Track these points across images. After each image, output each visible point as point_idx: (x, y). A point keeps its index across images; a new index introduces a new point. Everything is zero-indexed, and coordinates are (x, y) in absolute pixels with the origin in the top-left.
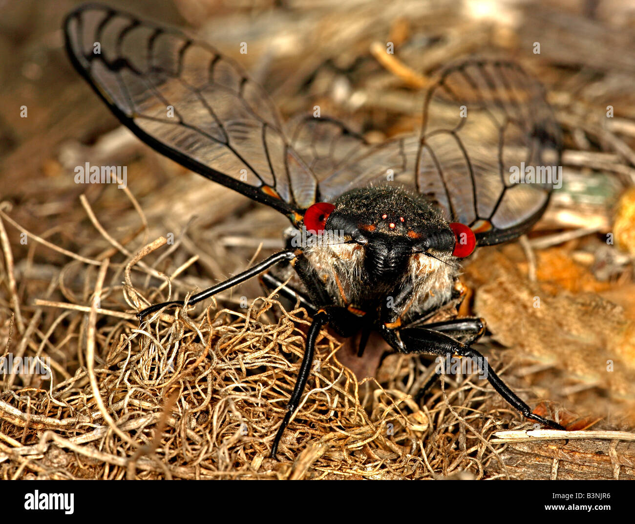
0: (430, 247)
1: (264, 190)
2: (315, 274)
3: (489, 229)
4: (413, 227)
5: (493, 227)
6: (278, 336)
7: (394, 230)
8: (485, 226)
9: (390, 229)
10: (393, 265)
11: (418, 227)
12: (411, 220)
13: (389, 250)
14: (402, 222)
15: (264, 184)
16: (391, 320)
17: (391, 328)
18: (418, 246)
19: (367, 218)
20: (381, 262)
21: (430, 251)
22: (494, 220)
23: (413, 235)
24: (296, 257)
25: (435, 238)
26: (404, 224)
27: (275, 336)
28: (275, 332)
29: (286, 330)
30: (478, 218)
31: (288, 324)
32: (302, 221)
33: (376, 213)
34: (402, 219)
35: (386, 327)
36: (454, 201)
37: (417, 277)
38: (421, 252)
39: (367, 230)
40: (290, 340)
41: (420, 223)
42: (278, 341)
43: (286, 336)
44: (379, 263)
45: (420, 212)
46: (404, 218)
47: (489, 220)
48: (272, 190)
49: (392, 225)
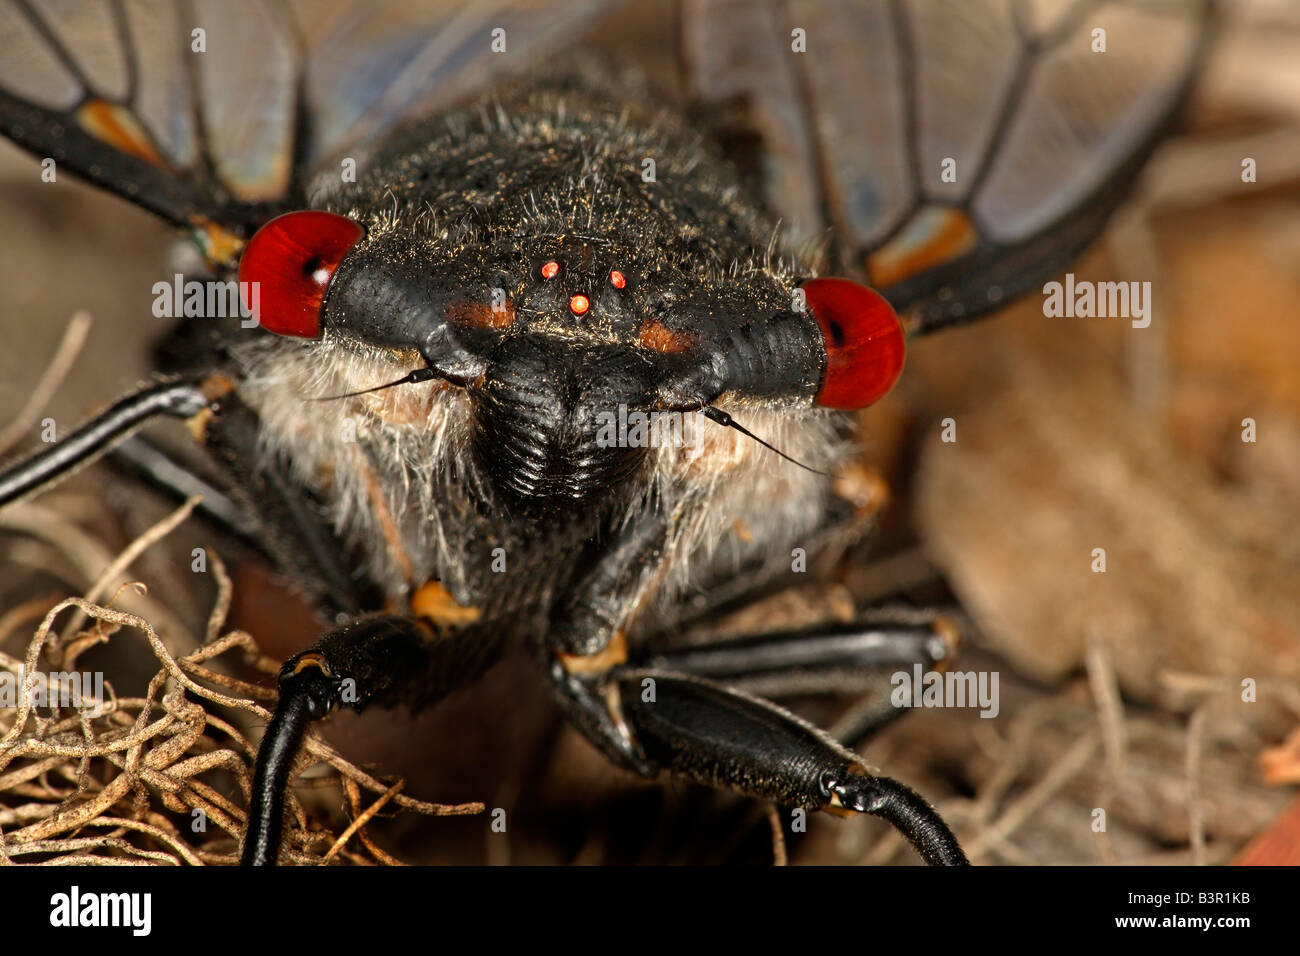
0: (727, 385)
1: (90, 121)
2: (285, 463)
3: (966, 242)
4: (660, 307)
5: (981, 232)
6: (142, 755)
7: (587, 319)
8: (950, 235)
9: (569, 317)
10: (584, 463)
11: (679, 308)
12: (653, 276)
13: (569, 408)
14: (618, 290)
15: (91, 96)
16: (584, 644)
17: (586, 674)
18: (679, 386)
19: (483, 278)
20: (538, 452)
21: (727, 403)
22: (987, 206)
23: (660, 338)
24: (209, 404)
25: (744, 350)
26: (625, 294)
27: (131, 759)
28: (132, 743)
29: (172, 736)
30: (921, 201)
31: (181, 715)
32: (237, 256)
33: (518, 256)
34: (617, 278)
35: (566, 673)
36: (829, 127)
37: (680, 486)
38: (695, 408)
39: (483, 328)
40: (190, 767)
41: (685, 292)
42: (145, 776)
43: (175, 755)
44: (531, 455)
45: (687, 231)
46: (627, 273)
47: (964, 206)
48: (122, 118)
49: (580, 303)
